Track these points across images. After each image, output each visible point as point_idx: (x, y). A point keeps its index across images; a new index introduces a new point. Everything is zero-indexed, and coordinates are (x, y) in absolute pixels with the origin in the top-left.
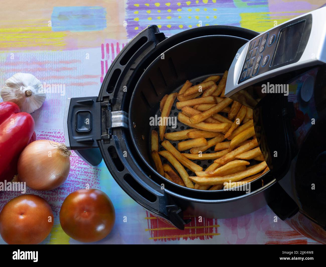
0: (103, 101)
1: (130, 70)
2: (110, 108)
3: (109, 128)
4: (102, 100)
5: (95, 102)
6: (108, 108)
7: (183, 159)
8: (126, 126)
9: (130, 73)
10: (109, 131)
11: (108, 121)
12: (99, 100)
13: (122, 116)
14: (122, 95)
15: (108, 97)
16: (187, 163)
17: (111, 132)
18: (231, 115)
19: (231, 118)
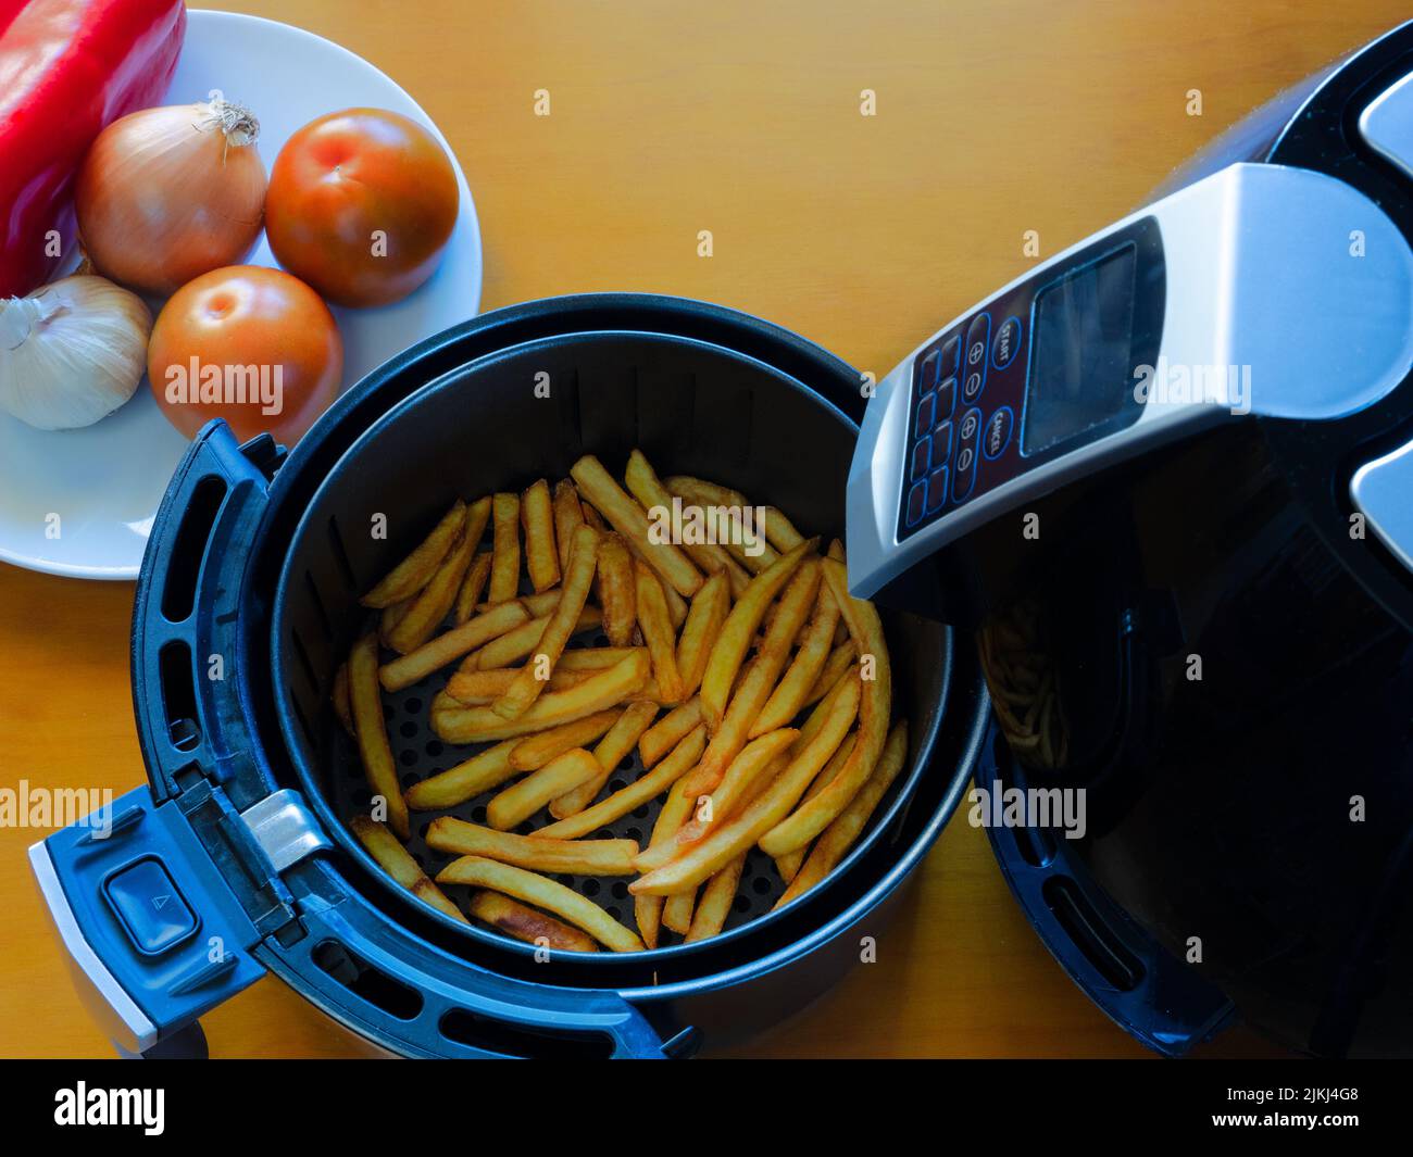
0: (183, 792)
1: (216, 625)
2: (229, 802)
3: (270, 880)
4: (175, 788)
5: (151, 808)
6: (221, 805)
7: (542, 852)
8: (329, 842)
9: (227, 634)
10: (276, 889)
11: (251, 855)
12: (163, 795)
13: (293, 810)
14: (242, 732)
15: (193, 767)
16: (565, 854)
17: (290, 892)
18: (616, 629)
19: (623, 641)
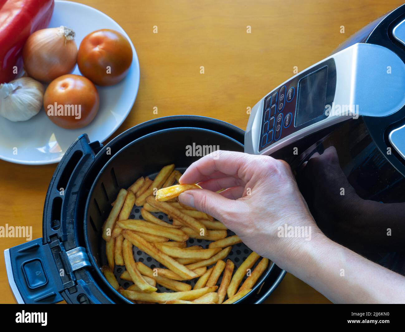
0: (51, 242)
1: (71, 194)
2: (64, 247)
3: (70, 273)
4: (49, 240)
5: (42, 245)
6: (61, 248)
8: (90, 265)
9: (74, 198)
10: (71, 276)
11: (66, 265)
12: (46, 242)
13: (81, 254)
14: (72, 227)
15: (56, 235)
17: (75, 277)
